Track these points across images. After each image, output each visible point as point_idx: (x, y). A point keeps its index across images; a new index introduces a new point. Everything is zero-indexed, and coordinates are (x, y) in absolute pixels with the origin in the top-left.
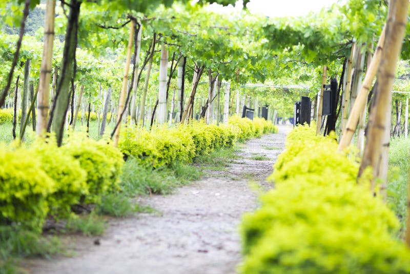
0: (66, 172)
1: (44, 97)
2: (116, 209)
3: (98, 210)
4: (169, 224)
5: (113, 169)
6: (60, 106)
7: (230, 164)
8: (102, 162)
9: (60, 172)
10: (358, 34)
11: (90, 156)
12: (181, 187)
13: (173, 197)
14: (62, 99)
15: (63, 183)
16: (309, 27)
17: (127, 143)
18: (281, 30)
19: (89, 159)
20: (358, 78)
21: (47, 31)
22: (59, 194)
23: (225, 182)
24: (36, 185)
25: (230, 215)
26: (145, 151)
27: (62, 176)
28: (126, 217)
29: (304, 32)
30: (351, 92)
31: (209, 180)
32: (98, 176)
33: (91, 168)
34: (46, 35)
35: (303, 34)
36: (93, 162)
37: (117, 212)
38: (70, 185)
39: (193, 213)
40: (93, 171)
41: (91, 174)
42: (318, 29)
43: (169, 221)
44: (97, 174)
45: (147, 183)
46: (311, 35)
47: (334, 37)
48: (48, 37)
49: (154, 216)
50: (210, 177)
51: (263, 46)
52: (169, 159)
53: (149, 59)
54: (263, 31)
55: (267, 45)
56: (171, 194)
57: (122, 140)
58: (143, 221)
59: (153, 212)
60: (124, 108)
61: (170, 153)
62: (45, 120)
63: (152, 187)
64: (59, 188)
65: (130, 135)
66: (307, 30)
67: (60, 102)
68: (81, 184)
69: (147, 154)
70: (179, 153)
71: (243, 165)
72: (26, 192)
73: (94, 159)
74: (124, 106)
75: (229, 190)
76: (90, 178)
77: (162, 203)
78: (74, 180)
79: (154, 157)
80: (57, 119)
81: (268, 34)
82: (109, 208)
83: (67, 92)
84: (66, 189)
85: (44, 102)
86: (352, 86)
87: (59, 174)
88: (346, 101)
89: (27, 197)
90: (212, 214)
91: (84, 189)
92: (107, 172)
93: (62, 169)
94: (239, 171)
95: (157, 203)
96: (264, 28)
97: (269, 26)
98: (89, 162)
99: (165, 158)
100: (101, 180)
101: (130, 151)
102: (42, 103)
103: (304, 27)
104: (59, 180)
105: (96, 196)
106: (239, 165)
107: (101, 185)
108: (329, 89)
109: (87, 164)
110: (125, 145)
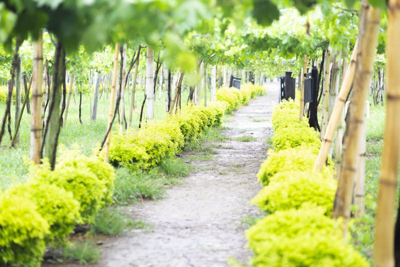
0: (60, 205)
1: (37, 120)
2: (110, 228)
3: (92, 231)
4: (160, 242)
5: (105, 190)
6: (52, 128)
7: (218, 150)
8: (94, 185)
9: (55, 206)
10: (333, 43)
11: (82, 180)
12: (171, 188)
13: (164, 202)
14: (55, 121)
15: (58, 216)
16: (286, 34)
17: (118, 150)
18: (260, 39)
19: (81, 182)
20: (336, 77)
21: (36, 56)
22: (55, 227)
23: (212, 177)
24: (33, 229)
25: (217, 226)
26: (135, 156)
27: (57, 210)
28: (119, 236)
29: (281, 39)
30: (330, 86)
31: (197, 175)
32: (91, 199)
33: (84, 191)
34: (36, 61)
35: (281, 41)
36: (85, 185)
37: (111, 231)
38: (64, 218)
39: (182, 224)
40: (86, 194)
41: (84, 197)
42: (295, 36)
43: (160, 238)
44: (91, 197)
45: (138, 190)
46: (289, 41)
47: (310, 43)
48: (37, 63)
49: (146, 233)
50: (198, 172)
51: (243, 50)
52: (159, 158)
53: (135, 62)
54: (242, 40)
55: (247, 50)
56: (162, 198)
57: (113, 146)
58: (135, 240)
59: (145, 226)
60: (113, 117)
61: (160, 153)
62: (38, 141)
63: (143, 193)
64: (55, 221)
65: (120, 141)
66: (285, 37)
67: (52, 124)
68: (75, 215)
69: (137, 159)
70: (168, 149)
71: (231, 150)
72: (24, 237)
73: (86, 182)
74: (113, 115)
75: (216, 190)
76: (84, 200)
77: (153, 212)
78: (69, 212)
79: (144, 161)
80: (50, 140)
81: (247, 42)
82: (103, 227)
83: (58, 114)
84: (61, 221)
85: (37, 124)
86: (330, 80)
87: (54, 208)
88: (326, 91)
89: (25, 241)
90: (200, 227)
91: (78, 219)
92: (99, 194)
93: (57, 202)
94: (227, 161)
95: (149, 212)
96: (243, 37)
97: (248, 35)
98: (82, 185)
99: (155, 158)
100: (94, 202)
101: (121, 157)
102: (35, 126)
103: (282, 34)
104: (54, 213)
105: (90, 217)
106: (227, 150)
107: (94, 206)
108: (310, 77)
109: (81, 188)
110: (116, 152)
